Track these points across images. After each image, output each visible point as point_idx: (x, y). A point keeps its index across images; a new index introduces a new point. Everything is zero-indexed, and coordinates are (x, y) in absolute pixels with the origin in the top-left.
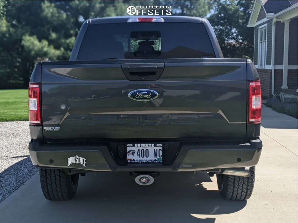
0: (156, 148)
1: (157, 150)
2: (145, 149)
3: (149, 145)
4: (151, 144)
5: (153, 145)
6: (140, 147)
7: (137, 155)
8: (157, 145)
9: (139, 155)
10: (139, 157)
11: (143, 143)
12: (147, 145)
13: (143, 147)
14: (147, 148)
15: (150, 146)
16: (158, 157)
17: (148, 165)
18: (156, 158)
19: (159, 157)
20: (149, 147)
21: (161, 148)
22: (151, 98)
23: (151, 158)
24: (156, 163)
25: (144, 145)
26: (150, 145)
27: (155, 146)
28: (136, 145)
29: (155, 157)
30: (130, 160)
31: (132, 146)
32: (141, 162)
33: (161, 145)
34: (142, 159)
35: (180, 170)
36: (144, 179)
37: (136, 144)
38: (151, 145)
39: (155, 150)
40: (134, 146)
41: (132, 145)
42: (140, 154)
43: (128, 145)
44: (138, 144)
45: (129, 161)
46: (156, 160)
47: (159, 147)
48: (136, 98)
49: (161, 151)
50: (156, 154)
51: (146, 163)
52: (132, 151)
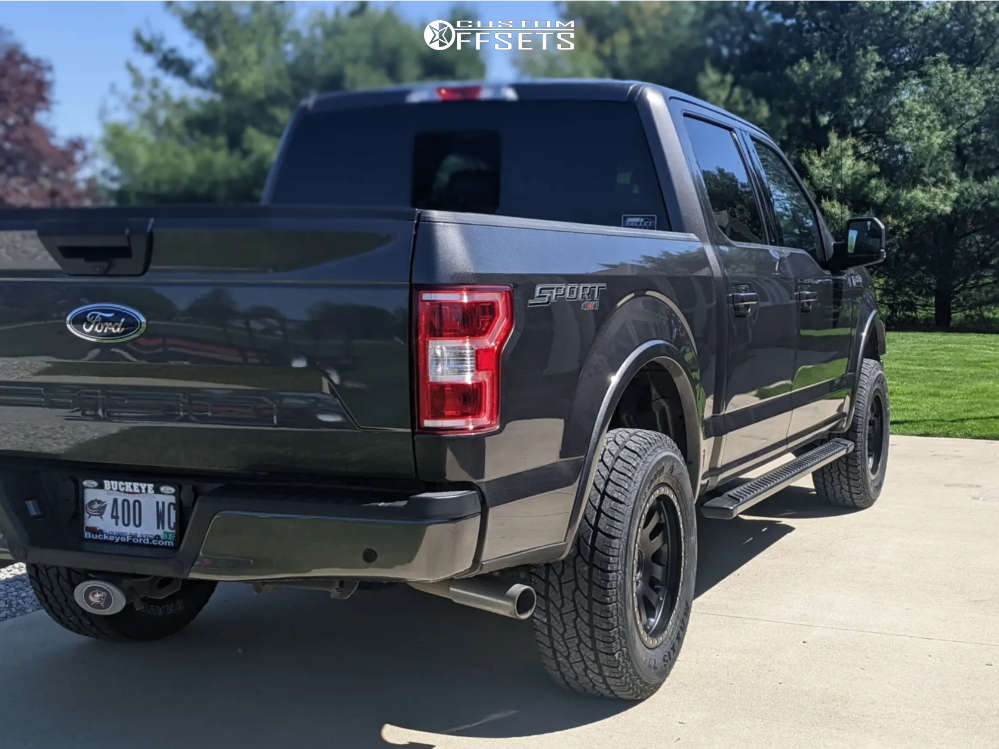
0: (159, 498)
1: (163, 503)
2: (131, 499)
3: (140, 488)
4: (145, 485)
5: (151, 486)
6: (118, 490)
7: (112, 517)
8: (162, 489)
9: (117, 518)
10: (117, 524)
11: (124, 481)
12: (136, 485)
13: (125, 492)
14: (136, 497)
15: (144, 491)
16: (167, 529)
17: (137, 551)
18: (160, 532)
19: (170, 528)
20: (141, 492)
21: (172, 499)
22: (123, 333)
23: (148, 528)
24: (158, 546)
25: (128, 485)
26: (143, 486)
27: (157, 491)
28: (107, 483)
29: (158, 528)
30: (94, 531)
31: (98, 488)
32: (117, 540)
33: (173, 490)
34: (124, 531)
35: (194, 575)
36: (97, 595)
37: (105, 482)
38: (146, 489)
39: (158, 503)
40: (101, 486)
41: (95, 484)
42: (120, 514)
43: (85, 483)
44: (113, 482)
45: (87, 535)
46: (158, 537)
47: (168, 495)
48: (84, 332)
49: (175, 509)
50: (160, 517)
51: (130, 544)
52: (99, 502)
